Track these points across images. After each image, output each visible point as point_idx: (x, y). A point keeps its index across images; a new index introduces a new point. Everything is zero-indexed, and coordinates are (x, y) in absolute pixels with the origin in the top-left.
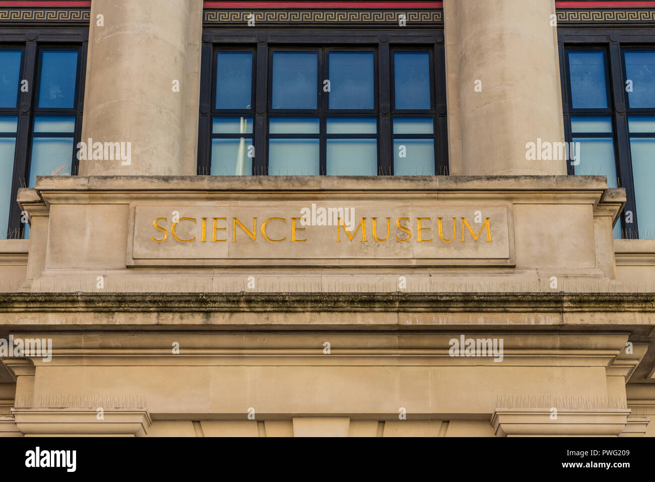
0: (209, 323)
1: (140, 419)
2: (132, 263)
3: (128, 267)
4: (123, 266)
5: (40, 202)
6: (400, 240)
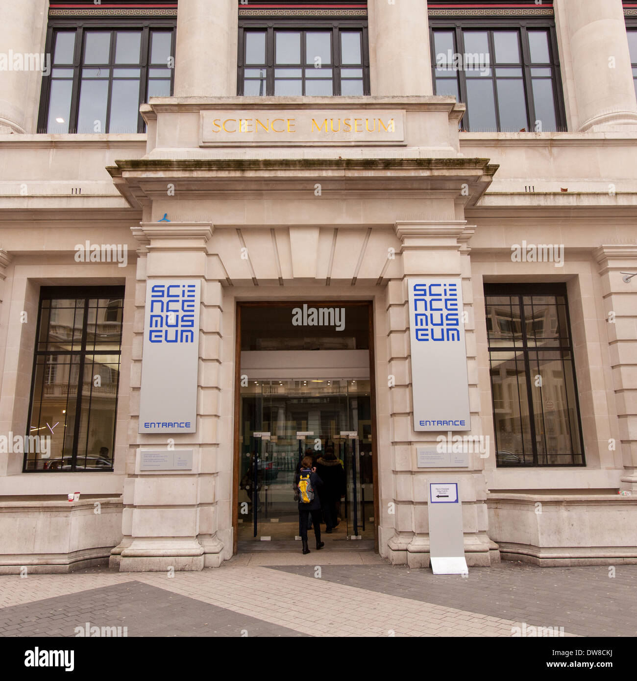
0: (244, 176)
1: (209, 228)
2: (202, 144)
3: (201, 147)
4: (198, 146)
5: (153, 112)
6: (345, 131)
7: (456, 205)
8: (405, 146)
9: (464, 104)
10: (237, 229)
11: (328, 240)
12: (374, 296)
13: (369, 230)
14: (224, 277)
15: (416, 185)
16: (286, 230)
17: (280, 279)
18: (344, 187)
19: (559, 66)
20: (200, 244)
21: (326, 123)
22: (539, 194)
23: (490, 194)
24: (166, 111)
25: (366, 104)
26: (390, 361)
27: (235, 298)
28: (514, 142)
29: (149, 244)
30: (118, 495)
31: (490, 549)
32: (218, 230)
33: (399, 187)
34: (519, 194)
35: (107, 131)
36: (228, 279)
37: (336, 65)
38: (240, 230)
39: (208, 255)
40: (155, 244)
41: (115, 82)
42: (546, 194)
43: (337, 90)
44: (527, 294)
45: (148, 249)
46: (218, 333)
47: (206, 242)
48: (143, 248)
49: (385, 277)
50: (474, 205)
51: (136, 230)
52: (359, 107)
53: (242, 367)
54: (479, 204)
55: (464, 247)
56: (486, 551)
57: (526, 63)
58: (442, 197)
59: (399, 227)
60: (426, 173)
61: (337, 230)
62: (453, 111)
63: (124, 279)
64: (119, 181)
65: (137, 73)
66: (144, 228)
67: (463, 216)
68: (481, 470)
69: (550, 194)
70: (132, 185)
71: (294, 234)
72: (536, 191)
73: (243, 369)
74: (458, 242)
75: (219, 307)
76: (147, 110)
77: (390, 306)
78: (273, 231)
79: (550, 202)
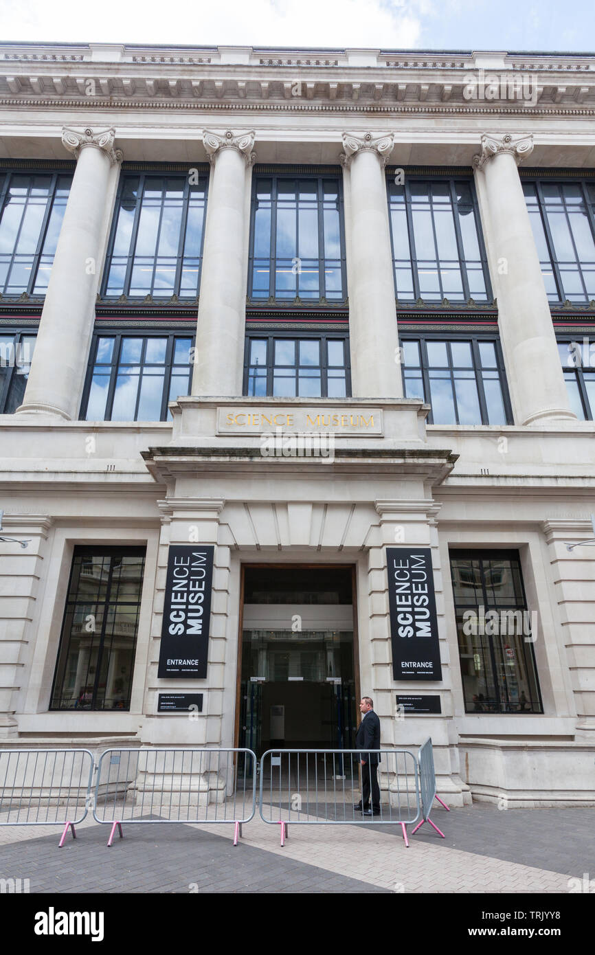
0: (252, 461)
2: (218, 434)
3: (217, 436)
4: (214, 435)
5: (179, 407)
6: (334, 425)
7: (425, 485)
8: (383, 438)
9: (429, 405)
10: (244, 503)
11: (319, 514)
12: (357, 561)
13: (353, 506)
14: (232, 543)
15: (392, 470)
16: (284, 505)
17: (280, 545)
18: (333, 471)
19: (504, 370)
20: (213, 515)
21: (319, 418)
22: (492, 476)
23: (452, 476)
24: (190, 407)
25: (351, 404)
26: (371, 617)
27: (241, 560)
28: (471, 433)
29: (172, 515)
30: (134, 734)
31: (463, 791)
32: (229, 504)
33: (377, 471)
34: (476, 476)
35: (135, 419)
36: (236, 545)
37: (324, 366)
38: (247, 505)
39: (220, 524)
40: (176, 515)
41: (144, 377)
42: (498, 477)
43: (324, 392)
44: (486, 559)
45: (171, 518)
46: (227, 591)
47: (218, 513)
48: (167, 518)
49: (367, 545)
50: (439, 485)
51: (161, 503)
52: (345, 406)
53: (245, 618)
54: (444, 483)
55: (432, 520)
56: (459, 793)
57: (477, 368)
58: (413, 479)
59: (378, 504)
60: (400, 461)
61: (326, 506)
62: (421, 410)
63: (147, 541)
64: (150, 463)
65: (162, 370)
66: (169, 502)
67: (431, 495)
68: (452, 717)
69: (502, 476)
70: (160, 466)
71: (291, 508)
72: (490, 474)
73: (246, 620)
74: (427, 517)
75: (228, 568)
76: (174, 406)
77: (371, 569)
78: (274, 505)
79: (502, 483)
